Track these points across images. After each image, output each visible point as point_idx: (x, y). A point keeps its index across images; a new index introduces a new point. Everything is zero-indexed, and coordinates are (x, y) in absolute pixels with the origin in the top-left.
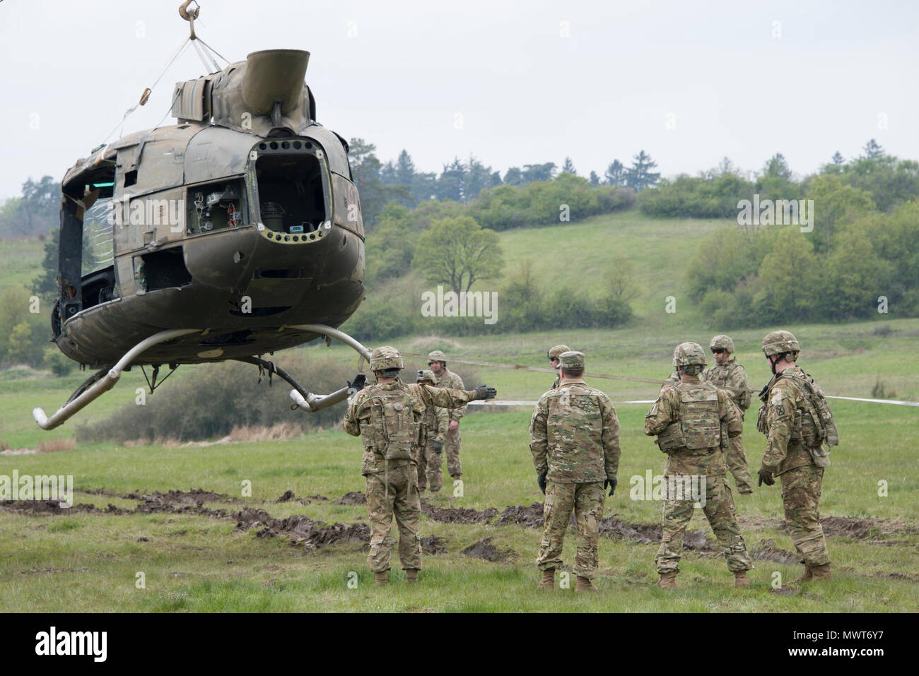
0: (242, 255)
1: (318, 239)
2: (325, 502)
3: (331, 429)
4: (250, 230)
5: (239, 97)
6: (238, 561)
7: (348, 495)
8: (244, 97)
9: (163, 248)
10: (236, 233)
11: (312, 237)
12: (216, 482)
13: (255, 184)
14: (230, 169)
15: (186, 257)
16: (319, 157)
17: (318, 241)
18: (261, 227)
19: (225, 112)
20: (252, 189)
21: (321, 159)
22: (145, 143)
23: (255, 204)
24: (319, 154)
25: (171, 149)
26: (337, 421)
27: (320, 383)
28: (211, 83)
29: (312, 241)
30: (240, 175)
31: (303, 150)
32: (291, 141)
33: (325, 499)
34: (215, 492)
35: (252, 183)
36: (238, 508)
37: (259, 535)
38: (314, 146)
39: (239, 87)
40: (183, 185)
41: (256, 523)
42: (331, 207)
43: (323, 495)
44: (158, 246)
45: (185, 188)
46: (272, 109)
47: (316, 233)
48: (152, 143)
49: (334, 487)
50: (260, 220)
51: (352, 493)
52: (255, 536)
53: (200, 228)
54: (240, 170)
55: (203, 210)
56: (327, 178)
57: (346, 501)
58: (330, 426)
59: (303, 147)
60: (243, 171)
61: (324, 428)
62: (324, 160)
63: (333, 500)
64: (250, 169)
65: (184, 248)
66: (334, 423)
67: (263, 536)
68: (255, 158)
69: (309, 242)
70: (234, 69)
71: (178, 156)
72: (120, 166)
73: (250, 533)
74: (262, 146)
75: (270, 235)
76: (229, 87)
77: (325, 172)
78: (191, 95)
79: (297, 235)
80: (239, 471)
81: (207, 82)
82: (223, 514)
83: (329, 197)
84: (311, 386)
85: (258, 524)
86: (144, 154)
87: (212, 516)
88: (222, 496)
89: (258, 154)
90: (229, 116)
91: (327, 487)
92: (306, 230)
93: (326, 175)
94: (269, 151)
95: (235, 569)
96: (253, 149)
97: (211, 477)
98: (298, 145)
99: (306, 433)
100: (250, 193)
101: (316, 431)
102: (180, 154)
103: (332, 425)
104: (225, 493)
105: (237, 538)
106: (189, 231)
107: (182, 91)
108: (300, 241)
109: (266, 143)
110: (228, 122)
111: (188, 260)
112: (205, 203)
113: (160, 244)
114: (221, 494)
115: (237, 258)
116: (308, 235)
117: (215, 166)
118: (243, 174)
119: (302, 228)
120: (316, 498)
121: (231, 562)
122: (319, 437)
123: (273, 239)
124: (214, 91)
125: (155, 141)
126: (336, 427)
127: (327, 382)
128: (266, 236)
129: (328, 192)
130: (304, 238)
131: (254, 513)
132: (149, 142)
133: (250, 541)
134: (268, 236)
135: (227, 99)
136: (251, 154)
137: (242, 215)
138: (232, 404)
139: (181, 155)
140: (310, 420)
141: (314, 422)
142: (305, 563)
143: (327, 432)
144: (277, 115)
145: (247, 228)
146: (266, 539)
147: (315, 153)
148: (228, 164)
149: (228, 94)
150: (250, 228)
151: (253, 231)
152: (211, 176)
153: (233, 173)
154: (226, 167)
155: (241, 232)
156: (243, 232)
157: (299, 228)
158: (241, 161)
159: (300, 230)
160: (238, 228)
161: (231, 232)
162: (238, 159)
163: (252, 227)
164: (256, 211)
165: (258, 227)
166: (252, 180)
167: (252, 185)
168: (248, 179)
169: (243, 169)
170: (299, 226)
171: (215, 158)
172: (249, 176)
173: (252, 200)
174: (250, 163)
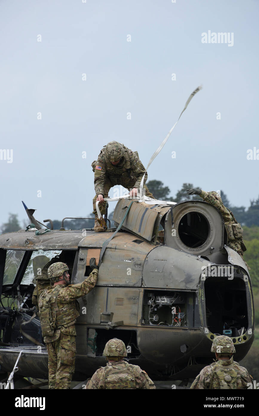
0: (188, 348)
1: (243, 341)
4: (198, 332)
9: (118, 328)
10: (186, 331)
11: (240, 340)
13: (203, 298)
14: (184, 284)
15: (139, 340)
16: (245, 280)
17: (244, 343)
18: (207, 331)
20: (201, 302)
21: (247, 282)
22: (106, 248)
23: (203, 313)
24: (245, 278)
25: (131, 258)
29: (240, 343)
30: (192, 290)
31: (235, 275)
38: (242, 272)
40: (141, 287)
42: (252, 318)
44: (114, 327)
45: (142, 290)
47: (241, 337)
48: (112, 250)
50: (206, 325)
53: (150, 319)
54: (193, 286)
55: (154, 307)
56: (250, 296)
60: (195, 288)
62: (249, 283)
64: (201, 287)
65: (138, 333)
69: (238, 344)
71: (138, 265)
72: (82, 260)
77: (249, 291)
81: (159, 213)
86: (106, 256)
92: (235, 334)
93: (250, 294)
100: (200, 305)
102: (139, 263)
106: (143, 322)
111: (140, 342)
113: (116, 325)
115: (183, 349)
116: (236, 338)
117: (170, 279)
118: (196, 290)
119: (231, 331)
125: (116, 249)
128: (209, 338)
132: (111, 248)
134: (211, 338)
139: (140, 265)
145: (195, 330)
147: (243, 277)
148: (182, 280)
150: (197, 330)
151: (201, 332)
152: (167, 286)
153: (187, 287)
154: (181, 282)
155: (191, 332)
156: (192, 332)
157: (229, 332)
158: (194, 280)
159: (230, 334)
160: (187, 328)
161: (182, 330)
162: (191, 278)
163: (200, 329)
164: (204, 318)
165: (204, 330)
166: (202, 296)
167: (201, 299)
168: (199, 294)
169: (196, 286)
170: (229, 330)
171: (171, 273)
172: (199, 292)
173: (201, 310)
174: (201, 283)
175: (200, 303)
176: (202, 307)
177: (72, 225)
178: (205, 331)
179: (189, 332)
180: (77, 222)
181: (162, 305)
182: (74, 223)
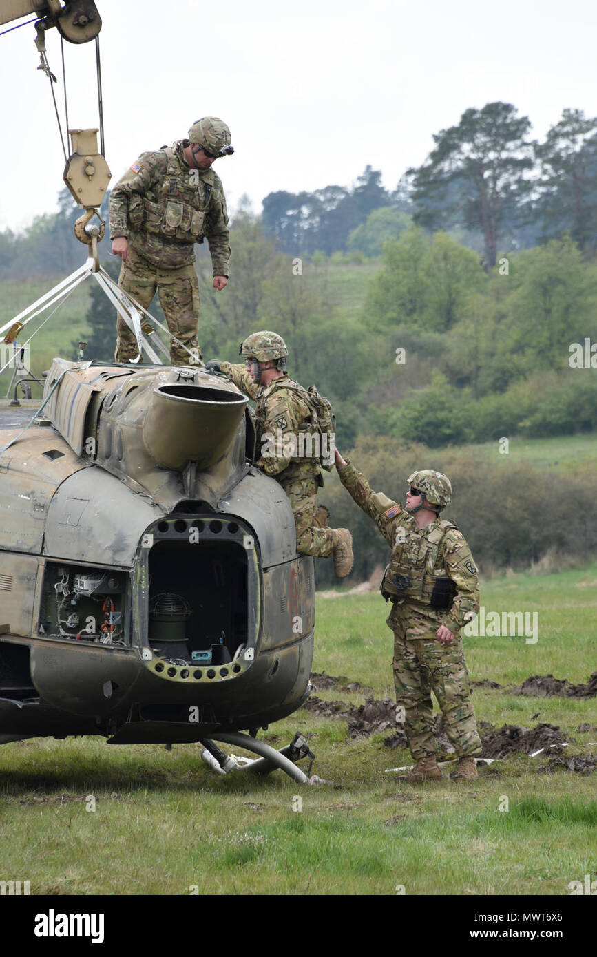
0: (115, 686)
1: (232, 676)
2: (495, 690)
3: (527, 571)
4: (130, 656)
5: (137, 437)
6: (350, 785)
7: (531, 680)
8: (144, 441)
10: (110, 654)
11: (224, 672)
12: (331, 657)
13: (145, 586)
14: (110, 553)
15: (33, 666)
16: (247, 547)
17: (232, 680)
18: (147, 654)
19: (116, 451)
20: (140, 593)
21: (250, 550)
23: (142, 617)
24: (248, 542)
25: (30, 491)
26: (537, 560)
27: (509, 499)
28: (101, 397)
29: (223, 679)
30: (123, 567)
31: (224, 535)
32: (208, 520)
33: (496, 686)
34: (328, 673)
35: (140, 584)
36: (359, 700)
37: (388, 742)
38: (241, 529)
39: (139, 422)
40: (41, 555)
41: (384, 724)
42: (258, 626)
43: (493, 679)
45: (43, 560)
46: (185, 467)
47: (229, 666)
49: (512, 667)
50: (147, 643)
51: (537, 677)
52: (381, 745)
53: (60, 621)
54: (125, 559)
55: (67, 597)
56: (255, 580)
57: (529, 690)
58: (525, 568)
59: (225, 529)
60: (129, 563)
61: (515, 571)
62: (255, 551)
63: (508, 688)
64: (141, 563)
65: (33, 651)
66: (532, 565)
67: (395, 744)
68: (150, 545)
69: (218, 680)
70: (137, 387)
71: (39, 506)
73: (375, 739)
74: (161, 526)
75: (159, 668)
76: (126, 417)
77: (254, 570)
78: (70, 401)
79: (200, 668)
80: (366, 640)
81: (95, 394)
82: (336, 709)
83: (256, 610)
84: (495, 503)
85: (388, 726)
87: (318, 712)
88: (337, 680)
89: (154, 539)
90: (120, 459)
91: (502, 668)
92: (217, 660)
93: (255, 575)
94: (171, 534)
95: (346, 798)
96: (148, 531)
97: (323, 650)
98: (216, 527)
99: (488, 578)
100: (136, 599)
101: (504, 575)
102: (42, 502)
103: (529, 566)
104: (342, 675)
105: (355, 747)
106: (42, 629)
107: (60, 384)
108: (205, 679)
109: (168, 521)
110: (118, 467)
112: (71, 587)
114: (337, 677)
115: (108, 691)
116: (217, 669)
117: (89, 542)
118: (129, 568)
119: (210, 654)
120: (481, 684)
121: (340, 787)
122: (507, 584)
123: (164, 674)
124: (103, 413)
126: (535, 568)
127: (521, 498)
128: (153, 670)
129: (255, 602)
130: (211, 674)
131: (382, 708)
133: (374, 752)
134: (157, 669)
135: (120, 433)
136: (144, 540)
137: (123, 619)
138: (371, 533)
139: (43, 506)
140: (494, 559)
141: (500, 562)
142: (452, 790)
143: (521, 577)
144: (189, 478)
145: (127, 652)
146: (399, 749)
147: (242, 540)
148: (109, 545)
149: (124, 427)
150: (130, 652)
151: (135, 657)
152: (83, 555)
153: (115, 561)
154: (106, 549)
155: (117, 655)
156: (120, 656)
157: (206, 655)
158: (128, 546)
159: (207, 658)
160: (113, 648)
161: (103, 651)
162: (125, 542)
163: (133, 651)
164: (142, 629)
165: (142, 654)
166: (141, 580)
167: (140, 587)
168: (136, 577)
169: (131, 559)
170: (206, 652)
171: (91, 528)
172: (137, 573)
173: (137, 611)
174: (141, 552)
175: (136, 596)
176: (140, 605)
177: (318, 201)
178: (144, 654)
179: (115, 655)
180: (329, 195)
181: (80, 595)
182: (322, 198)
